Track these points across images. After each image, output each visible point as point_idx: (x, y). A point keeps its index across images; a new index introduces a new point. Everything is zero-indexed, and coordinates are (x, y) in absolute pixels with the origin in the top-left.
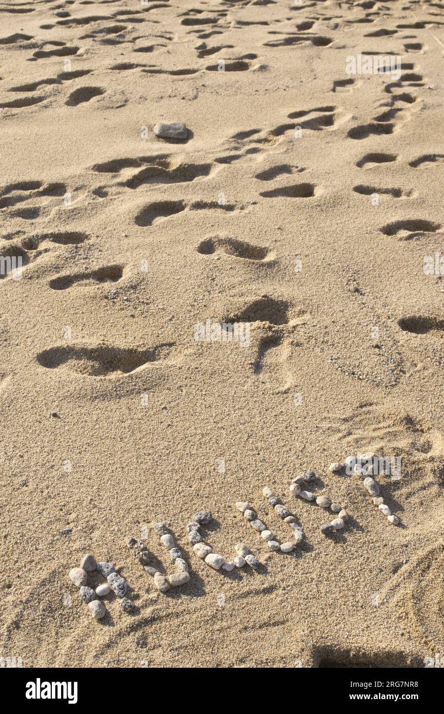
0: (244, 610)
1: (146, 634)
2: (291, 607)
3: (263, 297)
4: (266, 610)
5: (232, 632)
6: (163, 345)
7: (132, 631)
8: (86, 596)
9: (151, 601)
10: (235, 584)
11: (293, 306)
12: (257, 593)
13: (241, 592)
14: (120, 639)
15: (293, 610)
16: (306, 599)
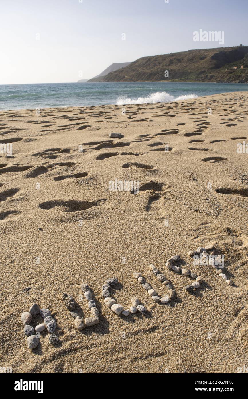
0: (135, 344)
1: (63, 362)
2: (168, 342)
3: (150, 181)
4: (151, 344)
5: (125, 362)
6: (101, 200)
7: (53, 359)
8: (27, 332)
9: (71, 337)
10: (130, 325)
11: (165, 185)
12: (145, 331)
13: (133, 331)
14: (44, 365)
15: (170, 344)
16: (179, 336)
